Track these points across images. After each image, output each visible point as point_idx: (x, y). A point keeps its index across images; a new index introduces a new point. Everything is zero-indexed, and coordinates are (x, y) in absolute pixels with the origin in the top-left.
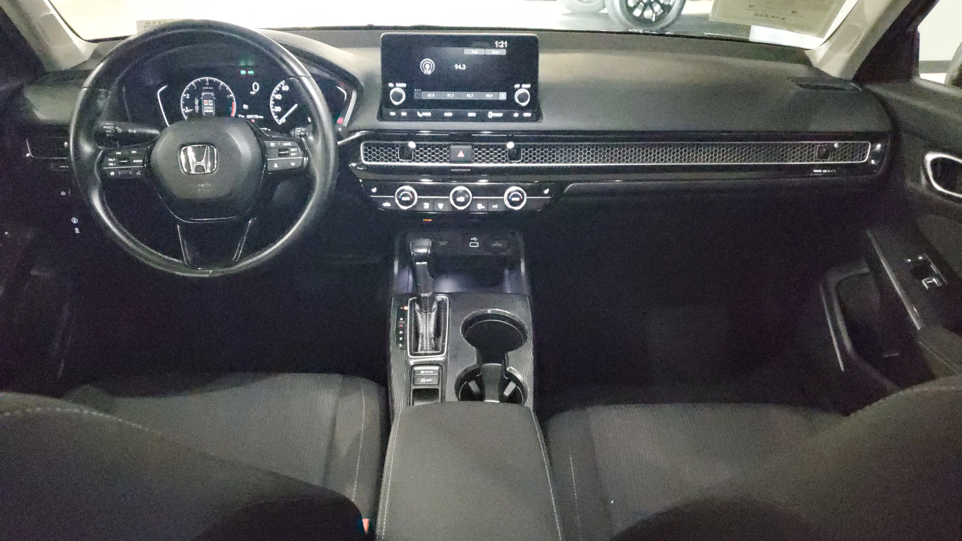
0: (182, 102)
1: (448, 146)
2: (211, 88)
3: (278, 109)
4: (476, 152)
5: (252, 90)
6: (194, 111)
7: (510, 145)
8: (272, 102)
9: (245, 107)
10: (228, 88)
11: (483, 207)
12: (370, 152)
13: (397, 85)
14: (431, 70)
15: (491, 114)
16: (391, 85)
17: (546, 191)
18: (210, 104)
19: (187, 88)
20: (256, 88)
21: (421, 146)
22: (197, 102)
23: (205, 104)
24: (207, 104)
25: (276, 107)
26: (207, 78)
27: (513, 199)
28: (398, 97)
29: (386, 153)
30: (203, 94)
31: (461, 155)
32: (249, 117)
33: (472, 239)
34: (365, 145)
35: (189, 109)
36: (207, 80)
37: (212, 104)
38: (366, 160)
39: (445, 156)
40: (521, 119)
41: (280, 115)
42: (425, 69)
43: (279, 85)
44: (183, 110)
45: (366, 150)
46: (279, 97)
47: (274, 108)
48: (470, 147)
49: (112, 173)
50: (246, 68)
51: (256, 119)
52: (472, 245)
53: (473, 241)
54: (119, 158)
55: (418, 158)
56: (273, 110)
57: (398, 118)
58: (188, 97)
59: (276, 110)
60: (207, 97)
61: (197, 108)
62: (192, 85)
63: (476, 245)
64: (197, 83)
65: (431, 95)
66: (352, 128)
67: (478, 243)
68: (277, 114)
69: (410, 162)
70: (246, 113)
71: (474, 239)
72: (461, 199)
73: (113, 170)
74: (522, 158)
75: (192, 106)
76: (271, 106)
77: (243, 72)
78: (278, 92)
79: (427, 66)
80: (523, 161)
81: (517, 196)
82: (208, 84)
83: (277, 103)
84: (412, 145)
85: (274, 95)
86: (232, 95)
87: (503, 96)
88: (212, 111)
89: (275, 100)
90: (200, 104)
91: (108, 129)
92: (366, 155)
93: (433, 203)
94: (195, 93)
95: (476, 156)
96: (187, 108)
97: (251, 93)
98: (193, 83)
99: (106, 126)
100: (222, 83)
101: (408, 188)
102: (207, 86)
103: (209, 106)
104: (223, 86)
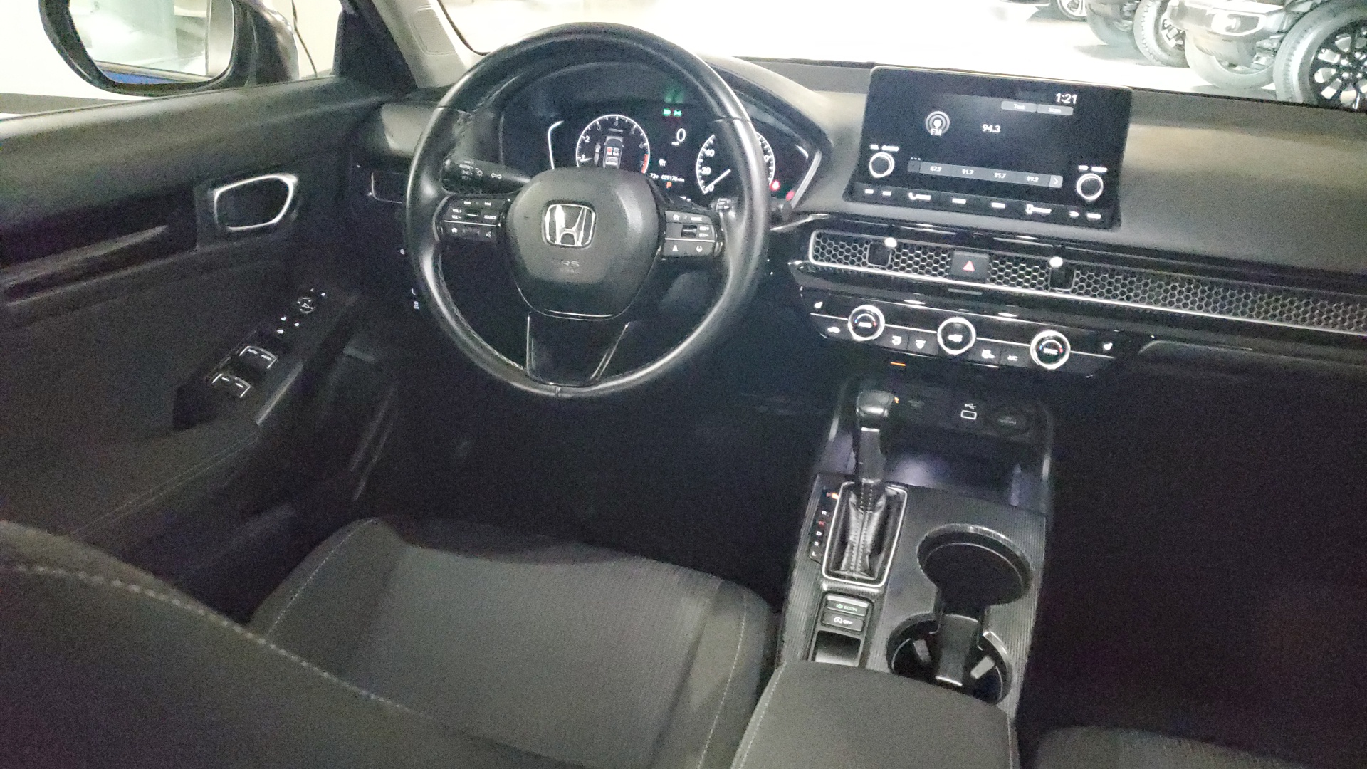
0: (578, 147)
1: (950, 253)
2: (621, 131)
3: (707, 171)
4: (995, 265)
5: (675, 140)
6: (592, 160)
7: (1056, 262)
8: (699, 160)
9: (662, 162)
10: (643, 133)
11: (992, 357)
12: (823, 248)
13: (885, 148)
14: (943, 130)
15: (1030, 209)
16: (874, 147)
17: (1108, 347)
18: (614, 154)
19: (588, 127)
20: (680, 138)
21: (906, 246)
22: (598, 149)
23: (608, 153)
24: (611, 154)
25: (704, 168)
26: (617, 116)
27: (1047, 351)
28: (882, 165)
29: (848, 251)
30: (609, 138)
31: (969, 267)
32: (664, 177)
33: (966, 405)
34: (819, 236)
35: (586, 157)
36: (617, 119)
37: (617, 154)
38: (816, 258)
39: (942, 266)
40: (1082, 222)
41: (707, 180)
42: (934, 126)
44: (577, 158)
45: (818, 243)
46: (711, 153)
47: (701, 168)
48: (986, 257)
49: (454, 230)
50: (672, 106)
51: (674, 183)
52: (966, 414)
53: (968, 408)
54: (469, 210)
55: (897, 264)
56: (700, 171)
57: (876, 199)
58: (587, 141)
59: (704, 173)
60: (613, 143)
61: (597, 157)
62: (595, 124)
63: (972, 415)
64: (603, 122)
65: (935, 169)
66: (804, 207)
67: (976, 414)
68: (704, 177)
69: (883, 269)
70: (661, 171)
71: (971, 406)
72: (956, 338)
73: (456, 226)
74: (1073, 286)
75: (590, 154)
76: (698, 165)
77: (667, 112)
78: (711, 147)
79: (938, 123)
80: (1073, 291)
81: (1055, 347)
82: (616, 124)
83: (707, 161)
84: (891, 242)
85: (705, 150)
86: (647, 144)
87: (1056, 182)
88: (616, 164)
89: (705, 158)
90: (602, 152)
91: (466, 170)
92: (817, 250)
93: (909, 337)
94: (597, 136)
95: (995, 273)
96: (583, 156)
97: (673, 143)
98: (597, 121)
99: (463, 164)
100: (636, 125)
101: (872, 309)
102: (616, 128)
103: (612, 156)
104: (637, 130)
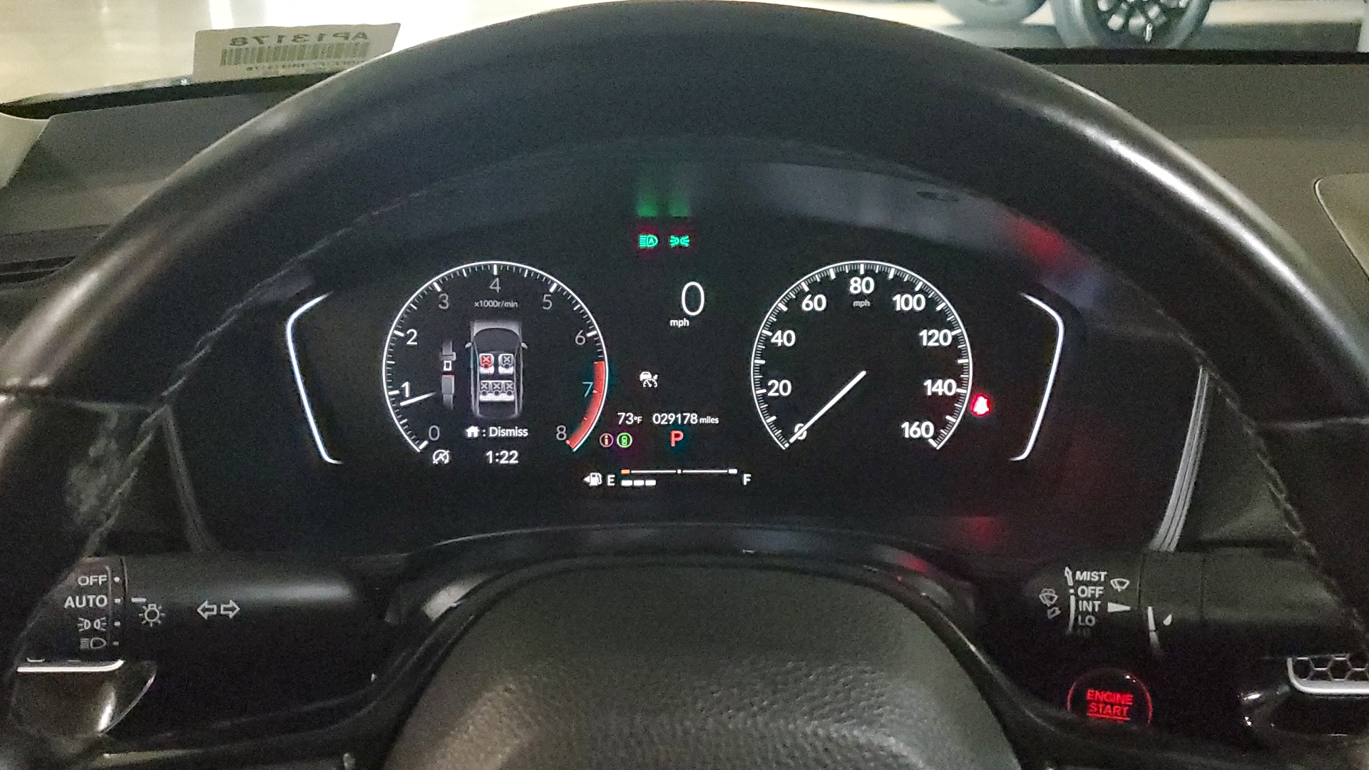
0: (387, 363)
2: (511, 304)
3: (781, 388)
5: (677, 313)
6: (438, 399)
8: (756, 362)
9: (648, 379)
10: (580, 304)
18: (502, 370)
19: (410, 303)
20: (692, 304)
22: (449, 360)
23: (482, 370)
24: (491, 370)
25: (771, 382)
26: (495, 265)
30: (477, 328)
32: (660, 419)
35: (416, 389)
36: (496, 271)
37: (510, 370)
41: (788, 412)
43: (790, 293)
44: (388, 395)
46: (784, 339)
47: (763, 384)
50: (662, 227)
51: (687, 428)
56: (762, 391)
58: (411, 342)
59: (773, 395)
60: (493, 343)
61: (449, 383)
64: (452, 284)
68: (774, 405)
70: (647, 402)
75: (427, 377)
76: (754, 377)
77: (648, 241)
78: (782, 322)
82: (496, 286)
83: (777, 361)
85: (768, 333)
86: (595, 331)
88: (511, 398)
89: (770, 351)
90: (463, 372)
94: (443, 324)
96: (406, 387)
97: (673, 322)
98: (434, 282)
100: (555, 283)
102: (492, 296)
103: (496, 376)
104: (559, 295)
